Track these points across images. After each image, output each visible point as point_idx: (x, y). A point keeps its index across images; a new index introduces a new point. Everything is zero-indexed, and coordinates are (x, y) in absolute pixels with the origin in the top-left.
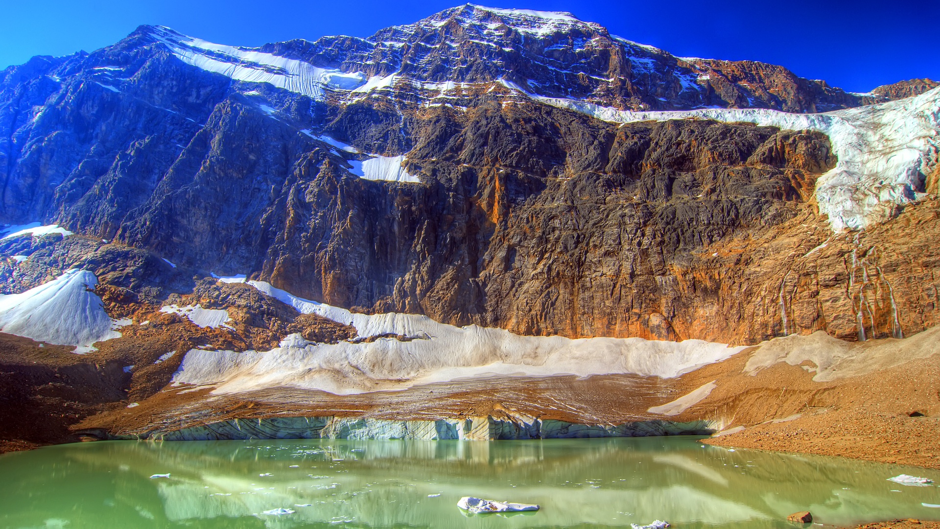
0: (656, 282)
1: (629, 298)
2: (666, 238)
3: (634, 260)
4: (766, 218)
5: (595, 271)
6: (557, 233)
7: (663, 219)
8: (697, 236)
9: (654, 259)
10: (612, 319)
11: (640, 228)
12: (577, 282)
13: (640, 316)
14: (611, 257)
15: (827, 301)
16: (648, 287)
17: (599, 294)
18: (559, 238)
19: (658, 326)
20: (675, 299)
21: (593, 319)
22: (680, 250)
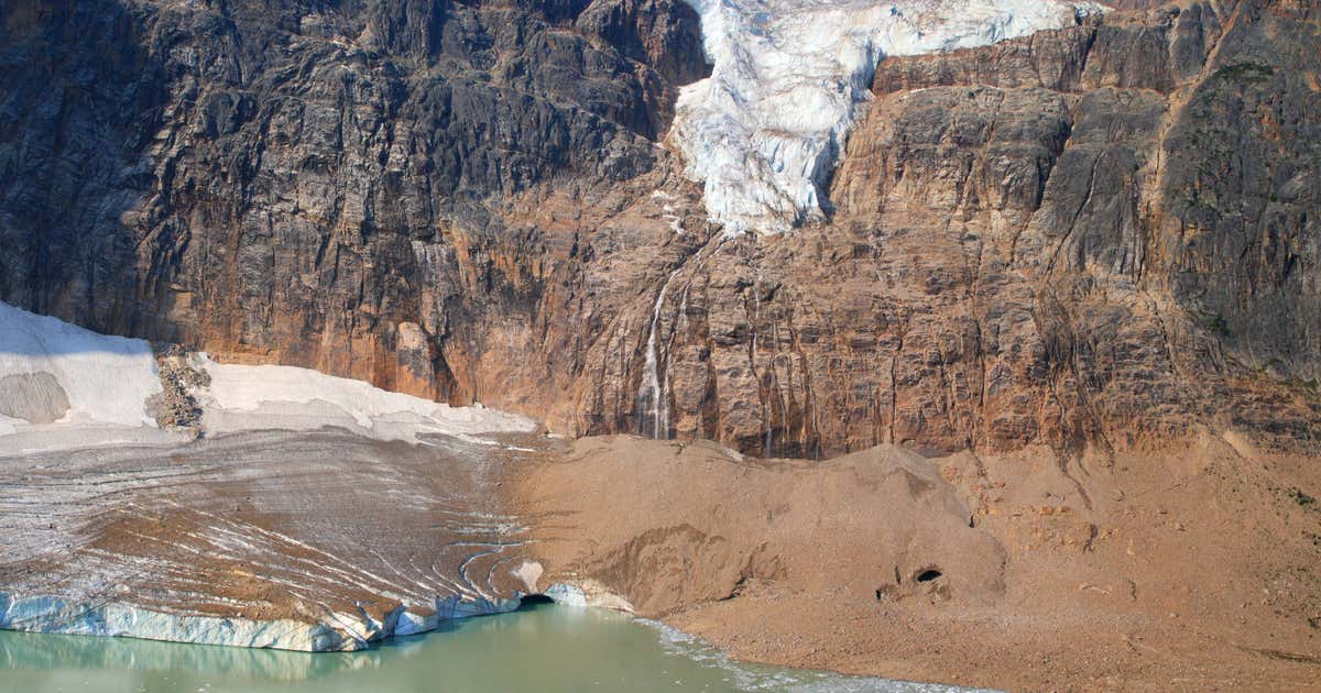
0: (413, 254)
1: (356, 279)
2: (436, 158)
3: (371, 194)
4: (606, 163)
5: (280, 199)
6: (189, 80)
7: (427, 109)
8: (492, 170)
9: (411, 203)
10: (314, 316)
11: (384, 120)
12: (239, 216)
13: (375, 322)
14: (318, 172)
15: (724, 372)
16: (396, 261)
17: (289, 255)
18: (193, 96)
19: (417, 352)
20: (450, 298)
21: (271, 310)
22: (462, 193)
